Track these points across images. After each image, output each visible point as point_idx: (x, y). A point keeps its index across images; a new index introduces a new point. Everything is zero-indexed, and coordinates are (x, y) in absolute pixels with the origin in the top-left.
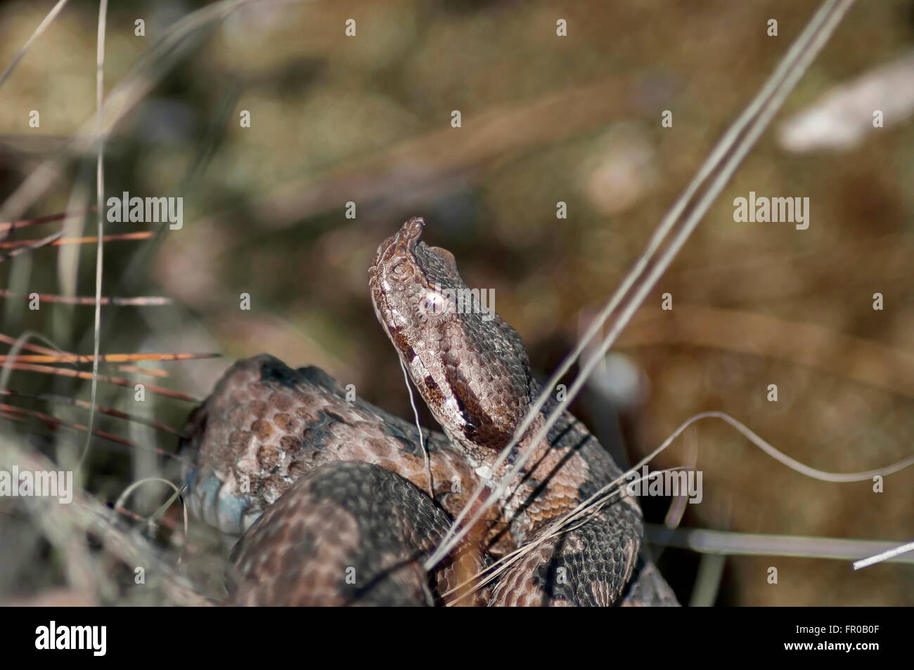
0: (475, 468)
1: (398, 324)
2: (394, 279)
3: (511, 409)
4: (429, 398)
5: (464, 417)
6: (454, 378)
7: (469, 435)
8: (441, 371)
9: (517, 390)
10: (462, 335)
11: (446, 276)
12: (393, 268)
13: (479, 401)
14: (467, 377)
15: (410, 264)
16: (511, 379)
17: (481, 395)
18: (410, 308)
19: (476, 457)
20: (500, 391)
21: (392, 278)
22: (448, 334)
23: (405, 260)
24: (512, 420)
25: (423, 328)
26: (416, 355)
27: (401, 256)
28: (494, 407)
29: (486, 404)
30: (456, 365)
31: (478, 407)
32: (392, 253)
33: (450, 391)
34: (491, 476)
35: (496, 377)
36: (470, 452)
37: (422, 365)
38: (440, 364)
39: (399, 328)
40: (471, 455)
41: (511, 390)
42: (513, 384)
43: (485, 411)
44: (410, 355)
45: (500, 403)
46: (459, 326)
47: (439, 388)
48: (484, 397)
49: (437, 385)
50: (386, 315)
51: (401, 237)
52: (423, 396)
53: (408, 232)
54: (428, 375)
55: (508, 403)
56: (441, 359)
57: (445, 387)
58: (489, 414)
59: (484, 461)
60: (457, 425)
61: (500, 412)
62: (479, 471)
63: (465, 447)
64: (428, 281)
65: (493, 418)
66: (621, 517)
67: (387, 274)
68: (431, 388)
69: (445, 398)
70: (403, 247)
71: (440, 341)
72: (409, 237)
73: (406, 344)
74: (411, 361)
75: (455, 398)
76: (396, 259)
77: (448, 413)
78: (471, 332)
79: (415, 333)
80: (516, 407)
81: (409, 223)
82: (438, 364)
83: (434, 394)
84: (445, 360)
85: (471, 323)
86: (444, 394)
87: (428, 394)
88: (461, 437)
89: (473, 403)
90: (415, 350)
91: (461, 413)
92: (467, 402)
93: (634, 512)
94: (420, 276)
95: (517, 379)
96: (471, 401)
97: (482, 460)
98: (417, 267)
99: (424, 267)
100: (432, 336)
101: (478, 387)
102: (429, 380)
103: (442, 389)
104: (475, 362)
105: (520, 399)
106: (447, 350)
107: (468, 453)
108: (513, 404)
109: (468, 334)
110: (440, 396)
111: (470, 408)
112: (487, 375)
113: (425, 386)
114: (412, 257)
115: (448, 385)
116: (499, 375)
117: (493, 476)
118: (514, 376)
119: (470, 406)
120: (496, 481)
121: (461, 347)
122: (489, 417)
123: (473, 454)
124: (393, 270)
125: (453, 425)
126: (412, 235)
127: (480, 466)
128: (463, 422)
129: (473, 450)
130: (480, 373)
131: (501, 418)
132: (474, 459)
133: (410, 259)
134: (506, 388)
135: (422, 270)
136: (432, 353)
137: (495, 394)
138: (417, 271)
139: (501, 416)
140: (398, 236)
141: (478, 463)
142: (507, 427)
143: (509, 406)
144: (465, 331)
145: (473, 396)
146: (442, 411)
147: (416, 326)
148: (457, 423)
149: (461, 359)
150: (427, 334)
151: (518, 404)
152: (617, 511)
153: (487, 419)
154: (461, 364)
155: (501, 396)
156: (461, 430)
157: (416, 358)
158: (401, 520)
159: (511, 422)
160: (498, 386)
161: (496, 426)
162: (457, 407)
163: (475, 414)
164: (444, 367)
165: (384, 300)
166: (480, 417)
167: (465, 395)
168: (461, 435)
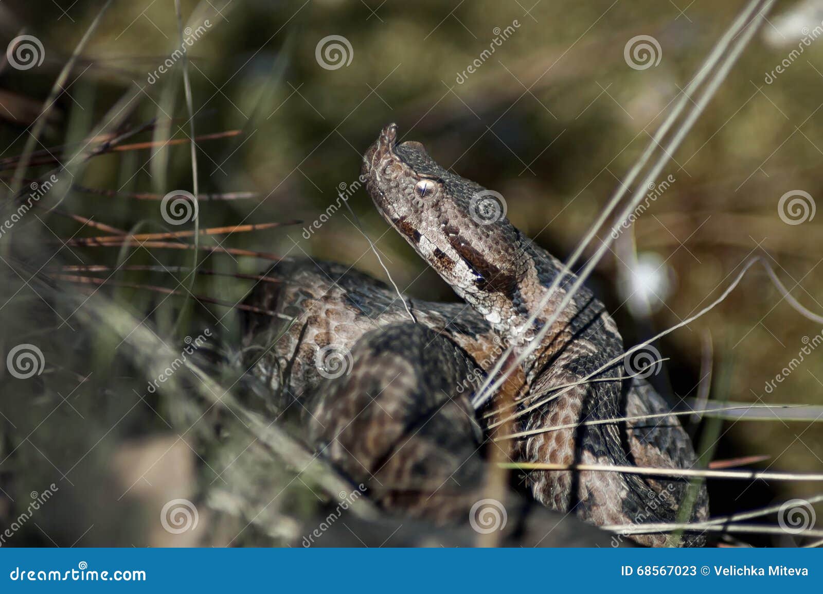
0: (486, 315)
1: (401, 215)
2: (387, 180)
3: (510, 254)
4: (441, 266)
5: (475, 273)
6: (457, 243)
7: (481, 288)
8: (445, 241)
9: (509, 238)
10: (455, 208)
11: (425, 163)
12: (384, 171)
13: (483, 256)
14: (469, 240)
15: (397, 163)
16: (503, 231)
17: (483, 251)
18: (407, 199)
19: (487, 305)
20: (497, 243)
21: (385, 179)
22: (443, 209)
23: (392, 161)
24: (513, 264)
25: (422, 212)
26: (421, 235)
27: (387, 158)
28: (497, 257)
29: (490, 257)
30: (456, 233)
31: (484, 262)
32: (379, 157)
33: (457, 255)
34: (500, 320)
35: (491, 233)
36: (481, 302)
37: (428, 242)
38: (444, 236)
39: (403, 218)
40: (483, 304)
41: (505, 239)
42: (505, 234)
43: (491, 263)
44: (416, 236)
45: (500, 252)
46: (451, 201)
47: (447, 256)
48: (487, 251)
49: (445, 254)
50: (389, 210)
51: (382, 143)
52: (434, 268)
53: (387, 138)
54: (435, 248)
55: (507, 251)
56: (443, 232)
57: (452, 254)
58: (494, 265)
59: (493, 308)
60: (469, 281)
61: (502, 260)
62: (489, 318)
63: (477, 298)
64: (416, 172)
65: (498, 267)
66: (608, 345)
67: (380, 177)
68: (440, 258)
69: (454, 263)
70: (387, 151)
71: (439, 217)
72: (389, 141)
73: (411, 229)
74: (419, 242)
75: (463, 259)
76: (384, 162)
77: (460, 274)
78: (460, 202)
79: (417, 217)
80: (513, 252)
81: (385, 130)
82: (443, 237)
83: (444, 262)
84: (447, 231)
85: (457, 195)
86: (453, 259)
87: (439, 264)
88: (474, 290)
89: (479, 259)
90: (420, 231)
91: (471, 270)
92: (473, 260)
93: (617, 339)
94: (408, 171)
95: (506, 229)
96: (477, 258)
97: (492, 306)
98: (404, 164)
99: (408, 162)
100: (429, 215)
101: (478, 245)
102: (438, 252)
103: (450, 256)
104: (471, 226)
105: (513, 244)
106: (446, 223)
107: (479, 303)
108: (510, 250)
109: (459, 205)
110: (450, 262)
111: (477, 264)
112: (483, 233)
113: (436, 258)
114: (396, 157)
115: (454, 251)
116: (492, 231)
117: (502, 319)
118: (504, 228)
119: (477, 263)
120: (504, 323)
121: (457, 217)
122: (495, 267)
123: (484, 302)
124: (384, 172)
125: (466, 283)
126: (391, 139)
127: (490, 312)
128: (475, 277)
129: (484, 299)
130: (477, 234)
131: (504, 264)
132: (485, 307)
133: (396, 159)
134: (500, 239)
135: (408, 165)
136: (435, 229)
137: (494, 246)
138: (405, 166)
139: (504, 263)
140: (379, 143)
141: (489, 310)
142: (510, 271)
143: (507, 253)
144: (456, 203)
145: (477, 253)
146: (454, 274)
147: (416, 211)
148: (470, 279)
149: (459, 227)
150: (427, 215)
151: (514, 250)
152: (603, 340)
153: (494, 268)
154: (461, 231)
155: (500, 247)
156: (474, 284)
157: (422, 238)
158: (447, 364)
159: (512, 265)
160: (495, 239)
161: (502, 272)
162: (467, 267)
163: (483, 268)
164: (447, 237)
165: (384, 198)
166: (487, 269)
167: (471, 255)
168: (474, 289)
